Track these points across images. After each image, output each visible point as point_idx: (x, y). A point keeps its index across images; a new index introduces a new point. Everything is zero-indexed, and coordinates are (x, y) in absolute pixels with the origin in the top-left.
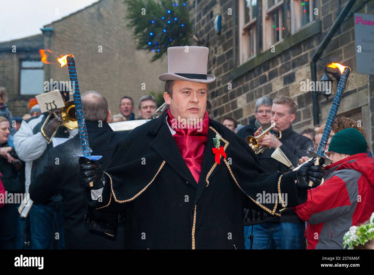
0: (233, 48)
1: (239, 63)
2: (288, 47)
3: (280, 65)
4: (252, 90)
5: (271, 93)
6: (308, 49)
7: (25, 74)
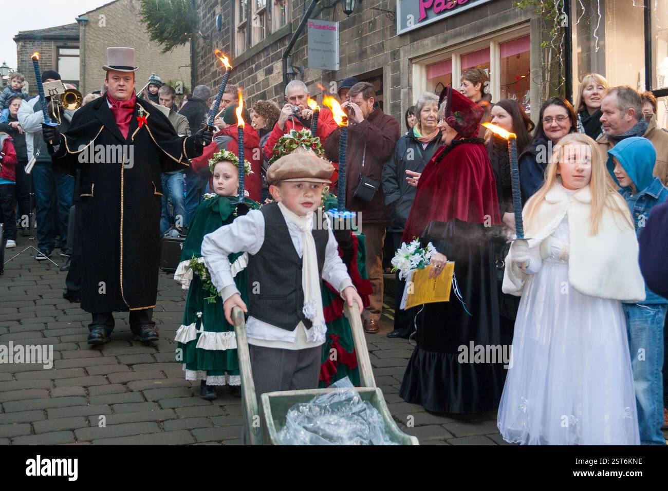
0: (230, 43)
1: (235, 56)
2: (269, 45)
3: (263, 59)
4: (243, 80)
5: (256, 83)
6: (283, 47)
7: (62, 61)
